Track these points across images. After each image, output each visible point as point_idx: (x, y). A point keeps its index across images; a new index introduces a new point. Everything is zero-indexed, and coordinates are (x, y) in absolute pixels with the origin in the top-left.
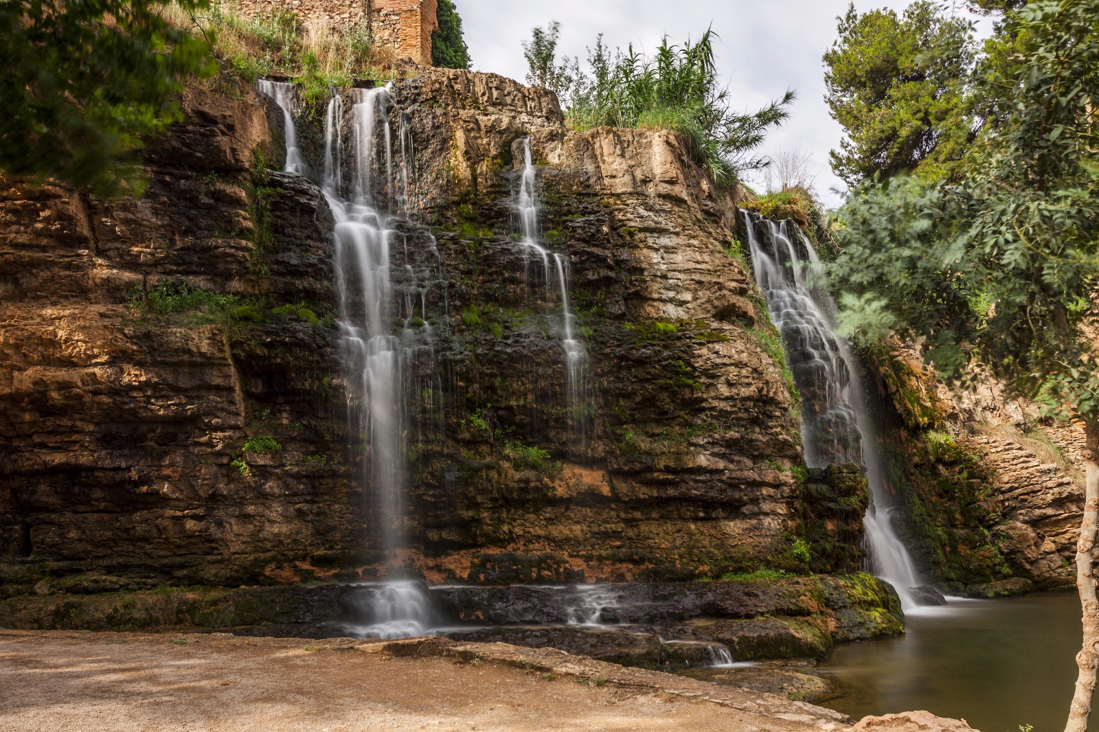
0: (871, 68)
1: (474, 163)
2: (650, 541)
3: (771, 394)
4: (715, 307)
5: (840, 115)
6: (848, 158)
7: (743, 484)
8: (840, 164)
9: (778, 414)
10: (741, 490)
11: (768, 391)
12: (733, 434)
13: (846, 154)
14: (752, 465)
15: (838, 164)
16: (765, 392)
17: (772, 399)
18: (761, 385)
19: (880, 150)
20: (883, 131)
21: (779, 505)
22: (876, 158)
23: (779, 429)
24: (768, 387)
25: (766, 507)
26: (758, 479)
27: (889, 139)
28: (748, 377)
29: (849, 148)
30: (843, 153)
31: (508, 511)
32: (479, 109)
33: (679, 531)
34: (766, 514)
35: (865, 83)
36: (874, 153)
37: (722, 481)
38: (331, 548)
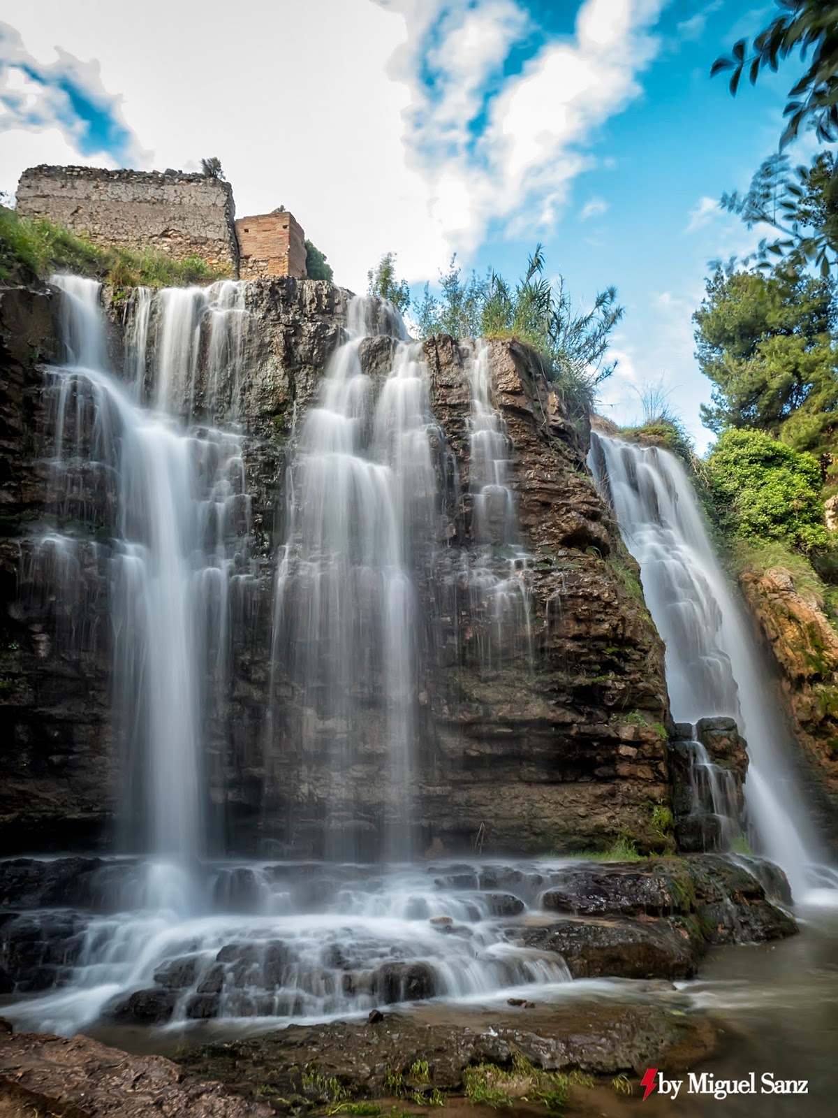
0: (740, 323)
1: (294, 371)
2: (482, 808)
3: (628, 634)
4: (563, 531)
5: (710, 370)
6: (718, 411)
7: (595, 741)
8: (711, 417)
9: (636, 657)
10: (595, 749)
11: (624, 630)
12: (582, 680)
13: (716, 407)
14: (606, 718)
15: (709, 418)
16: (620, 631)
17: (629, 639)
18: (615, 622)
19: (751, 403)
20: (753, 383)
21: (640, 768)
22: (746, 410)
23: (638, 676)
24: (623, 623)
25: (624, 769)
26: (614, 735)
27: (759, 392)
28: (600, 613)
29: (718, 401)
30: (713, 406)
31: (310, 768)
32: (306, 316)
33: (517, 797)
34: (624, 778)
35: (734, 338)
36: (743, 406)
37: (569, 737)
38: (89, 810)
